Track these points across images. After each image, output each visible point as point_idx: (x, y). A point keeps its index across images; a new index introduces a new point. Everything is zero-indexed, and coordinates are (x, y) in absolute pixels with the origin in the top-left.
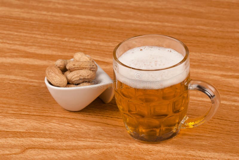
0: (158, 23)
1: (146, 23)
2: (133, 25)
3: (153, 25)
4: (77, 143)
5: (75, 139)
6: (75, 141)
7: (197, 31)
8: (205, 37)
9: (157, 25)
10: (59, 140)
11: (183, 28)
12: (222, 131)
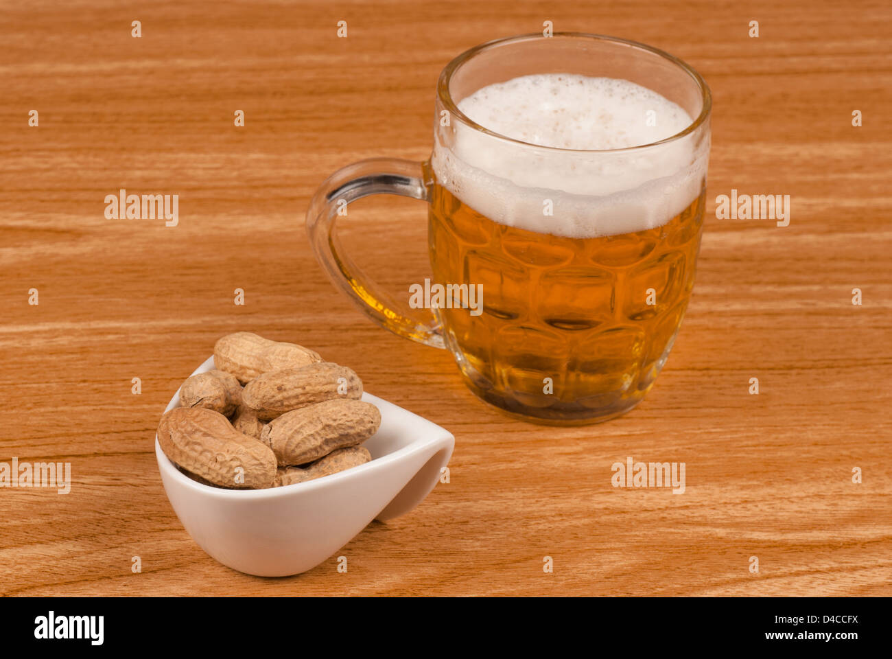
0: (148, 63)
1: (106, 66)
2: (60, 81)
3: (135, 72)
4: (178, 539)
5: (162, 527)
6: (164, 535)
7: (310, 75)
8: (351, 90)
9: (151, 72)
10: (104, 540)
11: (252, 70)
12: (652, 409)
